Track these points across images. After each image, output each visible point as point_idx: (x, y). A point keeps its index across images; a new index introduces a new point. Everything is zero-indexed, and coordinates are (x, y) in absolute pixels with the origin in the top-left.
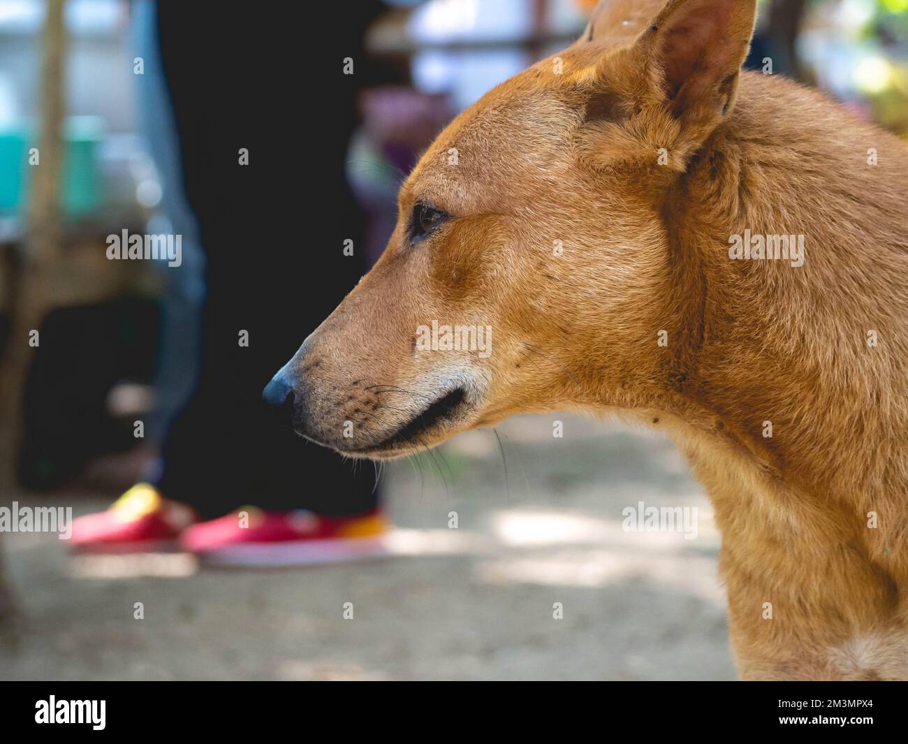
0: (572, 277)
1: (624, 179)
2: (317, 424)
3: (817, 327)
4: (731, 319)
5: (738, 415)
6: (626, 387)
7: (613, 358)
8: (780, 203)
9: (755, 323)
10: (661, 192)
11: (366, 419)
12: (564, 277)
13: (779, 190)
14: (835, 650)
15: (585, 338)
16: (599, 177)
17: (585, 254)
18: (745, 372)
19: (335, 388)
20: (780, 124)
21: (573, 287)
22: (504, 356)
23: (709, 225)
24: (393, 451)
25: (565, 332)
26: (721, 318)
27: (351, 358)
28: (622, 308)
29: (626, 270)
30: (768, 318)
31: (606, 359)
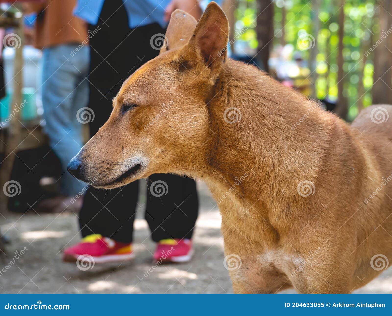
0: (177, 127)
1: (195, 91)
2: (88, 176)
3: (255, 142)
4: (226, 139)
5: (228, 173)
6: (194, 163)
7: (190, 153)
8: (241, 99)
9: (235, 139)
10: (206, 94)
11: (106, 174)
12: (174, 127)
13: (240, 95)
14: (259, 256)
15: (181, 147)
16: (187, 91)
17: (182, 119)
18: (231, 157)
19: (96, 164)
20: (240, 74)
21: (178, 130)
22: (154, 153)
23: (218, 106)
24: (114, 186)
25: (174, 145)
26: (223, 138)
27: (101, 153)
28: (194, 137)
29: (196, 123)
30: (239, 138)
31: (188, 153)
